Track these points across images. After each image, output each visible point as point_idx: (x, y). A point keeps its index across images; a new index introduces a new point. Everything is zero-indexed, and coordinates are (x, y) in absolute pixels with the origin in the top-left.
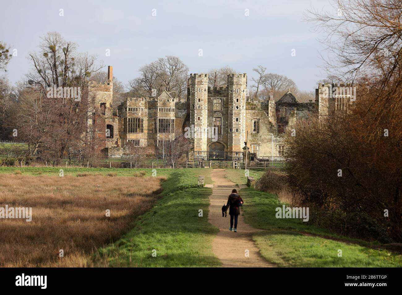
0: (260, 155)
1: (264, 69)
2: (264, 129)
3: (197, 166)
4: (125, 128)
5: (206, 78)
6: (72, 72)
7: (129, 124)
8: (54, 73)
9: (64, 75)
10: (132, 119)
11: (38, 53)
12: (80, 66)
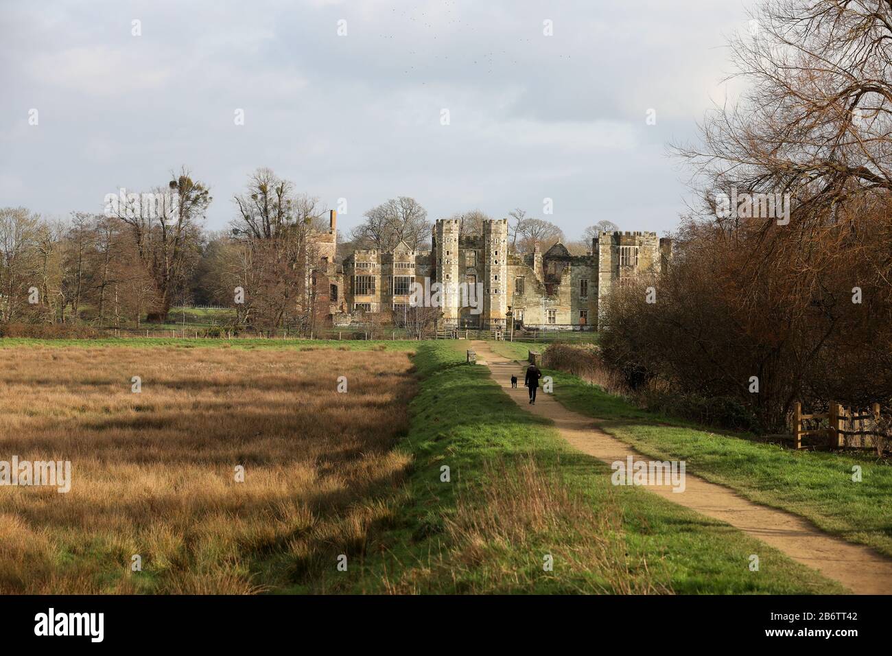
0: (526, 323)
1: (522, 213)
2: (529, 290)
3: (449, 337)
4: (352, 288)
5: (456, 225)
6: (287, 218)
7: (357, 284)
8: (265, 219)
9: (278, 222)
10: (360, 277)
11: (246, 196)
12: (297, 211)
